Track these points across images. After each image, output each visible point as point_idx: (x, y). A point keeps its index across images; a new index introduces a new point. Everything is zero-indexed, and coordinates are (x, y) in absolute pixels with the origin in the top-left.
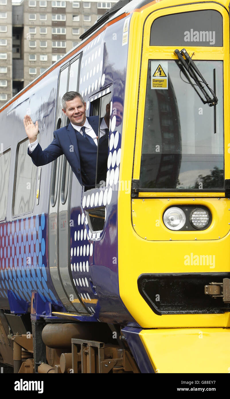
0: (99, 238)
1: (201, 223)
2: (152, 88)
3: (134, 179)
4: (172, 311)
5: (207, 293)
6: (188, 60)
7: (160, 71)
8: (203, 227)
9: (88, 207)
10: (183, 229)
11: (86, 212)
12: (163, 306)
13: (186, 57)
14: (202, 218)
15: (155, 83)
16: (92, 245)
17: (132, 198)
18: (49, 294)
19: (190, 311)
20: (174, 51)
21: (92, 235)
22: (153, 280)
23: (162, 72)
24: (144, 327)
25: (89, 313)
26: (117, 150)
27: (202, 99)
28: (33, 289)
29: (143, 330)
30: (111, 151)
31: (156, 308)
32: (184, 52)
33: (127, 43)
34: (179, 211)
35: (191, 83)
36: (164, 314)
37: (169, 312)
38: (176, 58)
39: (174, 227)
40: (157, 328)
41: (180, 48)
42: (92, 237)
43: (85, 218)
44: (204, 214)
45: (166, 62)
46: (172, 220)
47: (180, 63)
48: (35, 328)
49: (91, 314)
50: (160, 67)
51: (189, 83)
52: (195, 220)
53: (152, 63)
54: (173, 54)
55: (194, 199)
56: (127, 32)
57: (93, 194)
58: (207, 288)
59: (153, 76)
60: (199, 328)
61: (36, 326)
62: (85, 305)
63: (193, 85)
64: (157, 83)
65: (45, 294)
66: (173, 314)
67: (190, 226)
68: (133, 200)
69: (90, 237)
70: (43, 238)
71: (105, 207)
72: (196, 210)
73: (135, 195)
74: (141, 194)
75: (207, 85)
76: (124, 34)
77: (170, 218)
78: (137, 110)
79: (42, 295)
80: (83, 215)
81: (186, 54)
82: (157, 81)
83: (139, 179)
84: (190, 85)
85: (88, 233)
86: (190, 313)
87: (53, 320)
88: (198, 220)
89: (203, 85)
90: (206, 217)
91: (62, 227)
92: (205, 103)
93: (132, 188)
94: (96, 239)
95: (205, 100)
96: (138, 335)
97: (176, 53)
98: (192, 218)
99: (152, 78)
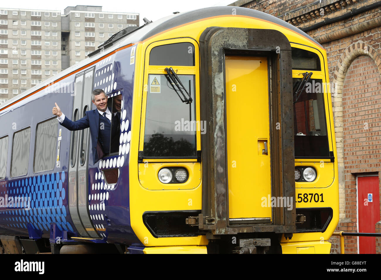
0: (113, 188)
1: (182, 178)
2: (151, 92)
3: (140, 150)
4: (165, 235)
5: (187, 223)
6: (173, 74)
7: (156, 82)
8: (183, 181)
9: (104, 168)
10: (171, 182)
11: (102, 172)
12: (158, 232)
13: (172, 72)
14: (182, 176)
15: (152, 89)
16: (108, 193)
17: (139, 163)
18: (66, 225)
19: (176, 235)
20: (164, 68)
21: (108, 186)
22: (152, 215)
23: (157, 82)
24: (147, 246)
25: (101, 237)
26: (128, 131)
27: (182, 99)
28: (52, 222)
29: (146, 248)
30: (122, 132)
31: (154, 233)
32: (171, 69)
33: (134, 63)
34: (168, 171)
35: (174, 89)
36: (160, 237)
37: (163, 236)
38: (166, 73)
39: (164, 181)
40: (155, 247)
41: (169, 67)
42: (107, 188)
43: (101, 175)
44: (184, 173)
45: (160, 76)
46: (163, 176)
47: (168, 76)
48: (54, 248)
49: (102, 238)
50: (155, 79)
51: (173, 88)
52: (178, 177)
53: (151, 76)
54: (164, 70)
55: (177, 163)
56: (134, 56)
57: (108, 160)
58: (187, 220)
59: (151, 85)
60: (181, 246)
61: (55, 247)
62: (98, 232)
63: (176, 90)
64: (154, 89)
65: (63, 226)
66: (165, 237)
67: (175, 181)
68: (139, 164)
69: (106, 187)
70: (63, 188)
71: (118, 168)
72: (179, 170)
73: (140, 161)
74: (145, 161)
75: (186, 91)
76: (131, 57)
77: (162, 175)
78: (142, 106)
79: (60, 226)
80: (100, 173)
81: (172, 71)
82: (153, 88)
83: (143, 150)
84: (174, 90)
85: (104, 185)
86: (176, 237)
87: (69, 243)
88: (180, 176)
89: (183, 90)
90: (185, 175)
91: (80, 181)
92: (183, 101)
93: (138, 156)
94: (111, 189)
95: (184, 100)
96: (142, 251)
97: (166, 70)
98: (176, 176)
99: (151, 86)
